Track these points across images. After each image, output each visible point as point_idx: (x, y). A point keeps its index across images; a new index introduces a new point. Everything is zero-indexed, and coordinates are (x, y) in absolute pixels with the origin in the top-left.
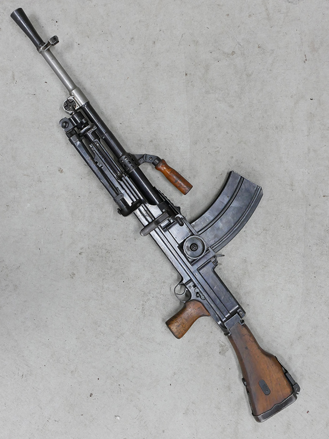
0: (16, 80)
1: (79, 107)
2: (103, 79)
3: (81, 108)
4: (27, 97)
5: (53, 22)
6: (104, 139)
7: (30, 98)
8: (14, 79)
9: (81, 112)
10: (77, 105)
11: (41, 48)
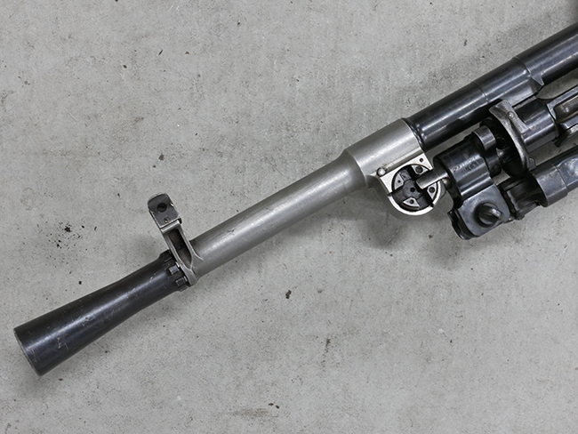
0: (265, 406)
1: (423, 156)
2: (298, 86)
3: (426, 147)
4: (335, 373)
5: (65, 241)
6: (546, 84)
7: (338, 358)
8: (260, 413)
9: (443, 150)
10: (416, 160)
11: (184, 268)
